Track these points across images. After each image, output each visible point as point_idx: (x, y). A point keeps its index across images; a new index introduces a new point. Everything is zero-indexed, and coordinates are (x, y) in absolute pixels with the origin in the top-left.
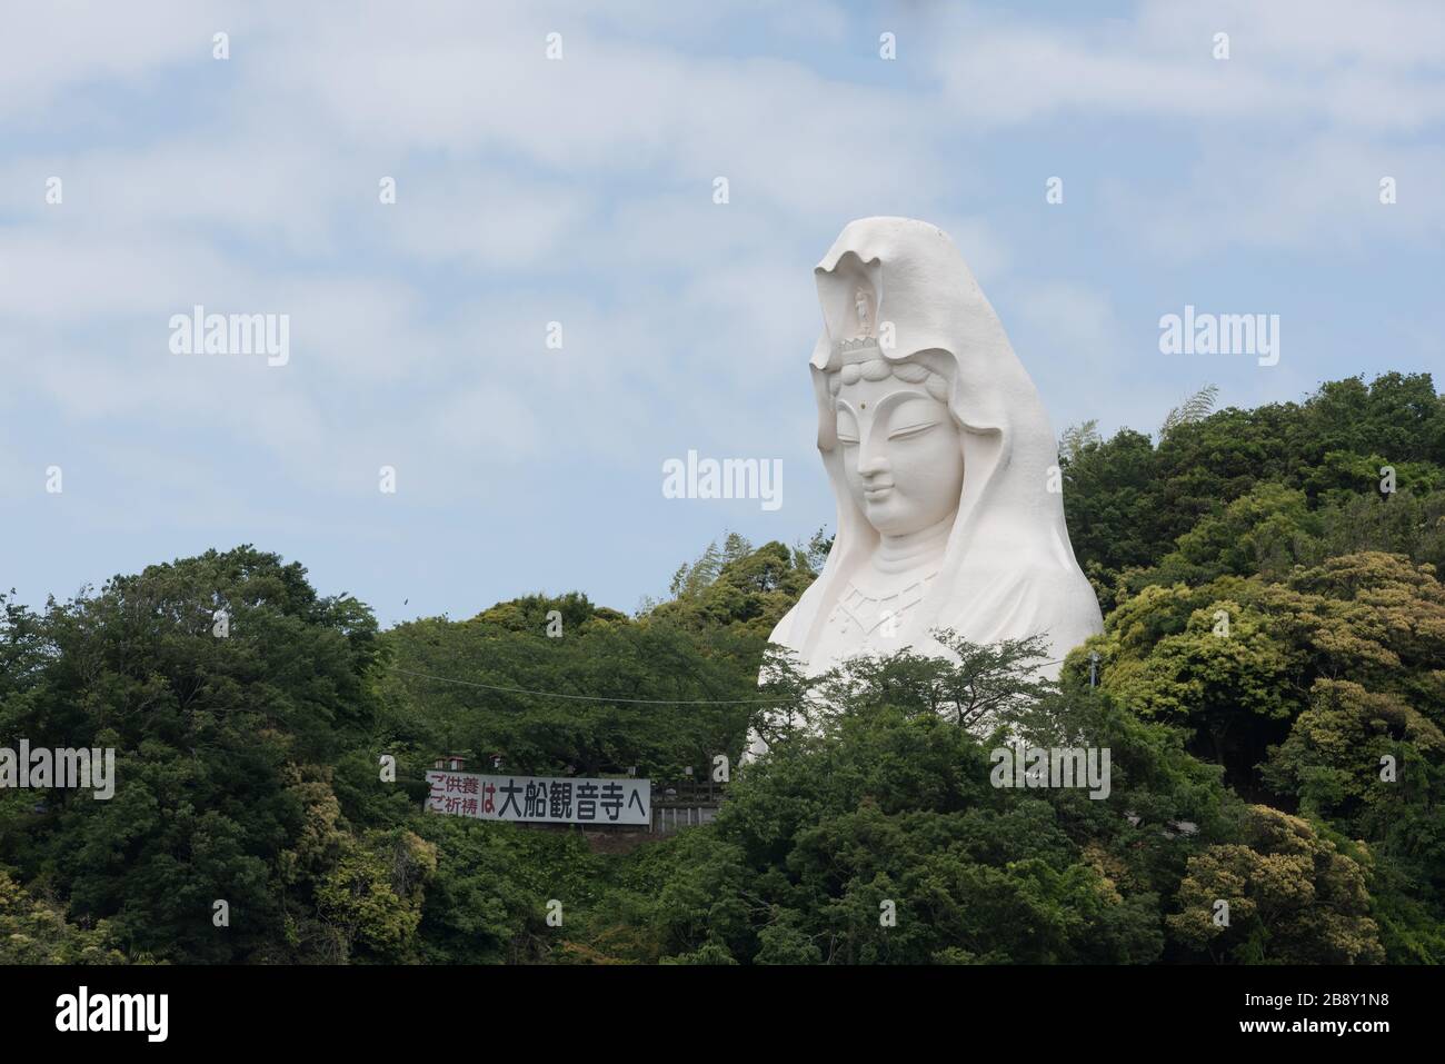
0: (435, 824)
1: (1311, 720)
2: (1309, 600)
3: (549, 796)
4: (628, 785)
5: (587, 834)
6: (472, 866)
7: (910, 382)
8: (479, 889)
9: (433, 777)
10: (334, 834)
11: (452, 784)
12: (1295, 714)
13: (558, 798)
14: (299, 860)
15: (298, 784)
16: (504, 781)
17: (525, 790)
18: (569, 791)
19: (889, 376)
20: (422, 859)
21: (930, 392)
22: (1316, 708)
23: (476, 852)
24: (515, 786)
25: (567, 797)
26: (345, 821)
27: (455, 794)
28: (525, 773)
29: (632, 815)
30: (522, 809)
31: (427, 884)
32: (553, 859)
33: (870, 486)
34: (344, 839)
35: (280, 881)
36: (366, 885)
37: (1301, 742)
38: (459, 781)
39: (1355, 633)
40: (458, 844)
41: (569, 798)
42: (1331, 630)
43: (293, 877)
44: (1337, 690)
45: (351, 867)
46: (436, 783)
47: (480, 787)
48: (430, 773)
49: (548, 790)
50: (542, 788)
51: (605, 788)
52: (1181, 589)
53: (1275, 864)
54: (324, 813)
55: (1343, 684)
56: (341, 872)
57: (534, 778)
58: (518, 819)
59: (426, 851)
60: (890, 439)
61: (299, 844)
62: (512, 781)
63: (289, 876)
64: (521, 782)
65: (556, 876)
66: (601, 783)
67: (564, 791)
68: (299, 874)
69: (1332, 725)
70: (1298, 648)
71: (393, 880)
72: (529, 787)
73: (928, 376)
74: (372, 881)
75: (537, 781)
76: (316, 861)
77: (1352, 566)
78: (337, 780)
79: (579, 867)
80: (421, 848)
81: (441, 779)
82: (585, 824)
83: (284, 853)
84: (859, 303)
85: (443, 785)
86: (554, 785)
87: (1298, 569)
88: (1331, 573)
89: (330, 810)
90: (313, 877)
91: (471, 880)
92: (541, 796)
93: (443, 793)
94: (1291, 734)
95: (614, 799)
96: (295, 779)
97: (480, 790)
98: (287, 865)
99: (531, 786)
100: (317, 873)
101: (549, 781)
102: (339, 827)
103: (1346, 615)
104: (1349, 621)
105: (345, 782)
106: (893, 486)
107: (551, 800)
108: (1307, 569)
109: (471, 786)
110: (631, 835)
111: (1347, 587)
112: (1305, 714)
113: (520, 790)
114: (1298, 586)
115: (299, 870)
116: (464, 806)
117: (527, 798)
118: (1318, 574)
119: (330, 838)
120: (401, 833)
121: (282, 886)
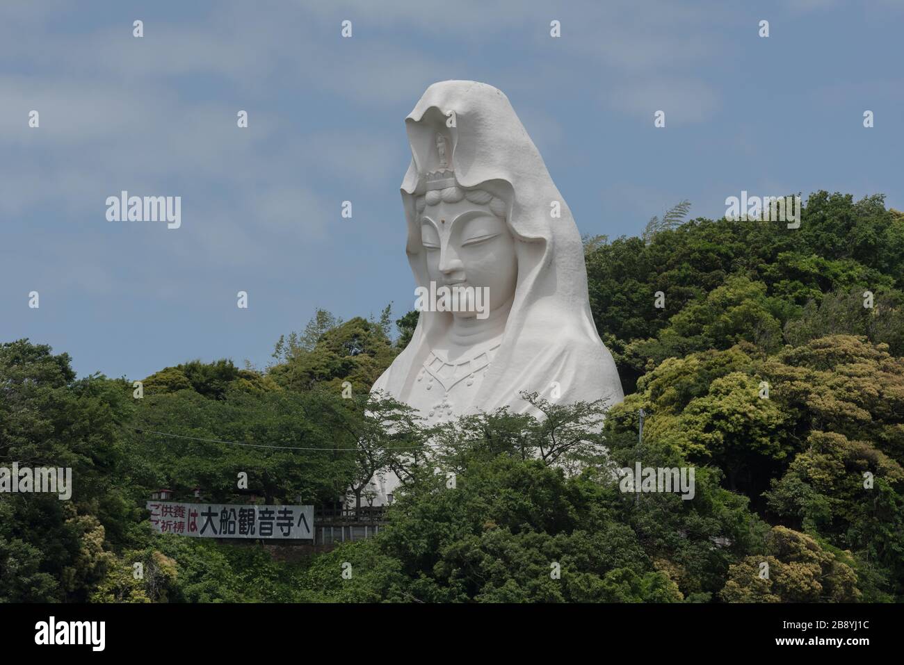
0: (171, 544)
1: (805, 460)
2: (800, 371)
3: (238, 518)
4: (297, 511)
5: (267, 547)
6: (199, 575)
7: (478, 204)
8: (205, 592)
9: (152, 505)
10: (102, 554)
11: (166, 511)
12: (791, 457)
13: (245, 520)
14: (77, 573)
15: (74, 517)
16: (204, 508)
17: (220, 515)
18: (253, 515)
19: (461, 200)
20: (167, 571)
21: (492, 211)
22: (809, 452)
23: (202, 564)
24: (212, 511)
25: (251, 519)
26: (109, 544)
27: (168, 518)
28: (219, 502)
29: (299, 532)
30: (218, 527)
31: (169, 589)
32: (245, 567)
33: (448, 280)
34: (110, 557)
35: (63, 590)
36: (126, 591)
37: (797, 477)
38: (171, 508)
39: (838, 397)
40: (188, 558)
41: (253, 520)
42: (819, 394)
43: (73, 586)
44: (827, 439)
45: (114, 578)
46: (154, 510)
47: (187, 512)
48: (149, 503)
49: (237, 514)
50: (232, 513)
51: (280, 512)
52: (691, 359)
53: (796, 570)
54: (95, 539)
55: (831, 434)
56: (108, 582)
57: (226, 506)
58: (214, 535)
59: (169, 565)
60: (463, 246)
61: (76, 562)
62: (210, 508)
63: (71, 586)
64: (217, 508)
65: (248, 580)
66: (277, 508)
67: (249, 515)
68: (77, 584)
69: (823, 465)
70: (792, 407)
71: (146, 587)
72: (222, 512)
73: (491, 199)
74: (131, 589)
75: (228, 507)
76: (89, 574)
77: (830, 346)
78: (101, 513)
79: (265, 572)
80: (167, 563)
81: (158, 507)
82: (265, 540)
83: (66, 569)
84: (439, 145)
85: (159, 511)
86: (242, 510)
87: (788, 347)
88: (815, 351)
89: (97, 536)
90: (87, 586)
91: (199, 585)
92: (232, 519)
93: (159, 517)
94: (788, 470)
95: (287, 521)
96: (73, 514)
97: (186, 515)
98: (69, 578)
99: (224, 511)
100: (89, 583)
101: (237, 508)
102: (106, 549)
103: (829, 383)
104: (832, 388)
105: (107, 514)
106: (465, 281)
107: (240, 521)
108: (794, 348)
109: (180, 511)
110: (300, 547)
111: (828, 361)
112: (799, 457)
113: (216, 515)
114: (788, 361)
115: (76, 581)
116: (175, 527)
117: (221, 521)
118: (803, 351)
119: (100, 557)
120: (151, 552)
121: (65, 594)
